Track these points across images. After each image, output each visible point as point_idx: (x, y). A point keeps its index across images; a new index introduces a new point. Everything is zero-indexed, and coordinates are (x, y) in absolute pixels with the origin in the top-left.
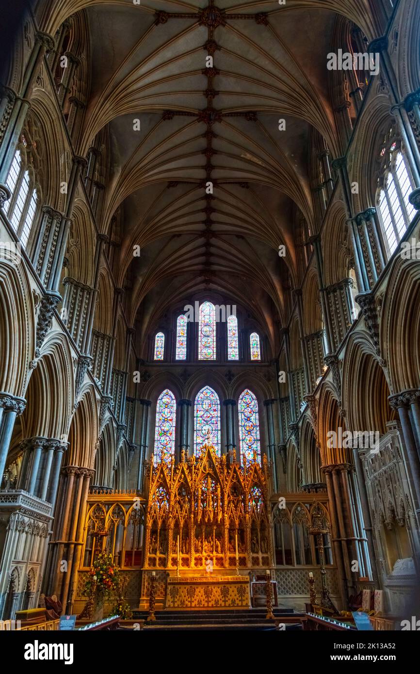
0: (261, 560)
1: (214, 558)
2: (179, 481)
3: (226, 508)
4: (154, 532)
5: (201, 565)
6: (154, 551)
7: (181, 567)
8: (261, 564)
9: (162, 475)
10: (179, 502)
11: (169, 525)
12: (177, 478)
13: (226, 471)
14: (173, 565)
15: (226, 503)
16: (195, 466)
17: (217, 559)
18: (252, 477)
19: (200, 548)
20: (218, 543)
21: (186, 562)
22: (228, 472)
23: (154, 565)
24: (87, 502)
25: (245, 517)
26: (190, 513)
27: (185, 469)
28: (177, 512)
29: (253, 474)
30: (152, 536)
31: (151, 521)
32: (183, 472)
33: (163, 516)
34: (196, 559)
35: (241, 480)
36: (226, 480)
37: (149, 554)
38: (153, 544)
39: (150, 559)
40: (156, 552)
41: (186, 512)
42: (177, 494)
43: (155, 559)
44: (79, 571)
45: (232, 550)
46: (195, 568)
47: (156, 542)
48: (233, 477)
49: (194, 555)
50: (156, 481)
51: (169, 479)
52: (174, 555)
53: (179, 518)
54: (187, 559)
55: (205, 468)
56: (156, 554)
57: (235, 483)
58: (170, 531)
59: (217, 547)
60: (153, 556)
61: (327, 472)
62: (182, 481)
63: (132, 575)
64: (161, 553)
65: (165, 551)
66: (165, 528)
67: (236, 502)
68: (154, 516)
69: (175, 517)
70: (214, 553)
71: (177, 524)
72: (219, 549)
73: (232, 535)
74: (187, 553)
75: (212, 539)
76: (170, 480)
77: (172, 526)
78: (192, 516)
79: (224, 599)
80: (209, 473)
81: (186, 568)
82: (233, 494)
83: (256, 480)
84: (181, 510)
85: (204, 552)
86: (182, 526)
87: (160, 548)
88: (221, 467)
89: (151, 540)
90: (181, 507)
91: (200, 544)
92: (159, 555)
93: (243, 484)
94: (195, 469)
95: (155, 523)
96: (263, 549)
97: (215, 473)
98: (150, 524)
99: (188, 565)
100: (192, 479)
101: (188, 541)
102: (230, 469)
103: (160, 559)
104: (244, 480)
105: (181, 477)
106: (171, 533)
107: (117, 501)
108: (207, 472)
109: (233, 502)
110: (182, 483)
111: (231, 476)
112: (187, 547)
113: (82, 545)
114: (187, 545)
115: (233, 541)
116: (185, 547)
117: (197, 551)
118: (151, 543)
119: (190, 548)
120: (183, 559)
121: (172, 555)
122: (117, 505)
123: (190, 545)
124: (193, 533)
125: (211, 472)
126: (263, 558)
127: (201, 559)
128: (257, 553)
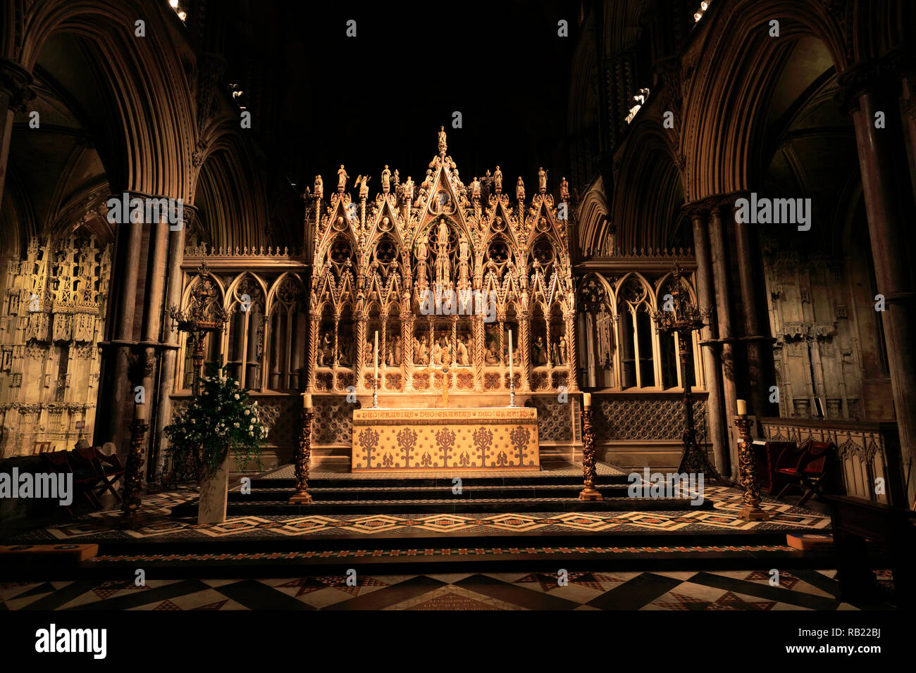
0: (550, 378)
1: (454, 375)
2: (379, 231)
3: (478, 282)
4: (327, 325)
5: (427, 386)
6: (329, 361)
7: (384, 391)
8: (550, 386)
9: (341, 219)
10: (379, 270)
11: (359, 313)
12: (374, 224)
13: (480, 212)
14: (367, 386)
15: (479, 271)
16: (412, 204)
17: (459, 376)
18: (536, 223)
19: (425, 357)
20: (462, 346)
21: (395, 381)
22: (485, 214)
23: (330, 386)
24: (182, 268)
25: (520, 300)
26: (403, 291)
27: (391, 207)
28: (375, 289)
29: (538, 218)
30: (322, 333)
31: (321, 305)
32: (386, 211)
33: (344, 295)
34: (416, 376)
35: (513, 230)
36: (480, 229)
37: (316, 367)
38: (326, 348)
39: (320, 376)
40: (332, 362)
41: (394, 289)
42: (375, 256)
43: (330, 376)
44: (171, 398)
45: (493, 360)
46: (416, 392)
47: (331, 346)
48: (495, 224)
49: (414, 369)
50: (328, 229)
51: (358, 225)
52: (370, 370)
53: (379, 301)
54: (399, 376)
55: (434, 206)
56: (331, 367)
57: (499, 234)
58: (360, 323)
59: (460, 354)
60: (327, 369)
61: (698, 213)
62: (385, 229)
63: (283, 404)
64: (342, 365)
65: (351, 359)
66: (349, 319)
67: (500, 271)
68: (324, 296)
69: (369, 299)
70: (455, 364)
71: (375, 313)
72: (465, 358)
73: (492, 333)
74: (398, 366)
75: (449, 339)
76: (360, 228)
77: (365, 313)
78: (408, 295)
79: (480, 453)
80: (442, 216)
81: (395, 392)
82: (493, 256)
83: (545, 230)
84: (384, 286)
85: (432, 363)
86: (386, 315)
87: (341, 356)
88: (468, 203)
89: (322, 341)
90: (384, 280)
91: (424, 348)
92: (338, 368)
93: (516, 236)
94: (413, 207)
95: (329, 310)
96: (557, 359)
97: (456, 214)
98: (317, 310)
99: (399, 387)
100: (405, 227)
101: (399, 343)
102: (490, 207)
103: (341, 376)
104: (518, 229)
105: (382, 223)
106: (362, 329)
107: (247, 268)
108: (440, 213)
109: (494, 270)
110: (386, 234)
111: (491, 222)
112: (398, 354)
113: (176, 349)
114: (398, 350)
115: (493, 343)
116: (394, 354)
117: (418, 361)
118: (321, 347)
119: (403, 355)
120: (389, 376)
121: (364, 369)
122: (248, 275)
123: (402, 349)
124: (408, 330)
125: (447, 214)
126: (555, 375)
127: (426, 376)
128: (544, 363)
